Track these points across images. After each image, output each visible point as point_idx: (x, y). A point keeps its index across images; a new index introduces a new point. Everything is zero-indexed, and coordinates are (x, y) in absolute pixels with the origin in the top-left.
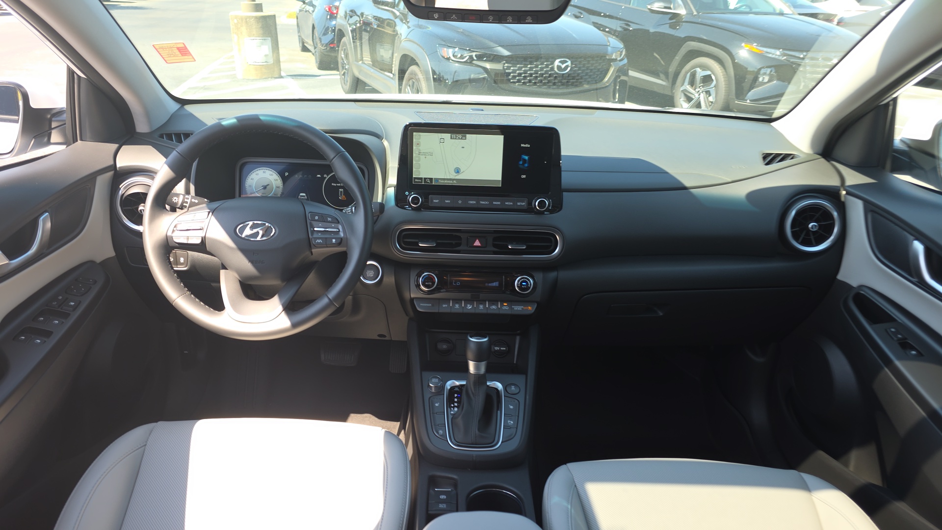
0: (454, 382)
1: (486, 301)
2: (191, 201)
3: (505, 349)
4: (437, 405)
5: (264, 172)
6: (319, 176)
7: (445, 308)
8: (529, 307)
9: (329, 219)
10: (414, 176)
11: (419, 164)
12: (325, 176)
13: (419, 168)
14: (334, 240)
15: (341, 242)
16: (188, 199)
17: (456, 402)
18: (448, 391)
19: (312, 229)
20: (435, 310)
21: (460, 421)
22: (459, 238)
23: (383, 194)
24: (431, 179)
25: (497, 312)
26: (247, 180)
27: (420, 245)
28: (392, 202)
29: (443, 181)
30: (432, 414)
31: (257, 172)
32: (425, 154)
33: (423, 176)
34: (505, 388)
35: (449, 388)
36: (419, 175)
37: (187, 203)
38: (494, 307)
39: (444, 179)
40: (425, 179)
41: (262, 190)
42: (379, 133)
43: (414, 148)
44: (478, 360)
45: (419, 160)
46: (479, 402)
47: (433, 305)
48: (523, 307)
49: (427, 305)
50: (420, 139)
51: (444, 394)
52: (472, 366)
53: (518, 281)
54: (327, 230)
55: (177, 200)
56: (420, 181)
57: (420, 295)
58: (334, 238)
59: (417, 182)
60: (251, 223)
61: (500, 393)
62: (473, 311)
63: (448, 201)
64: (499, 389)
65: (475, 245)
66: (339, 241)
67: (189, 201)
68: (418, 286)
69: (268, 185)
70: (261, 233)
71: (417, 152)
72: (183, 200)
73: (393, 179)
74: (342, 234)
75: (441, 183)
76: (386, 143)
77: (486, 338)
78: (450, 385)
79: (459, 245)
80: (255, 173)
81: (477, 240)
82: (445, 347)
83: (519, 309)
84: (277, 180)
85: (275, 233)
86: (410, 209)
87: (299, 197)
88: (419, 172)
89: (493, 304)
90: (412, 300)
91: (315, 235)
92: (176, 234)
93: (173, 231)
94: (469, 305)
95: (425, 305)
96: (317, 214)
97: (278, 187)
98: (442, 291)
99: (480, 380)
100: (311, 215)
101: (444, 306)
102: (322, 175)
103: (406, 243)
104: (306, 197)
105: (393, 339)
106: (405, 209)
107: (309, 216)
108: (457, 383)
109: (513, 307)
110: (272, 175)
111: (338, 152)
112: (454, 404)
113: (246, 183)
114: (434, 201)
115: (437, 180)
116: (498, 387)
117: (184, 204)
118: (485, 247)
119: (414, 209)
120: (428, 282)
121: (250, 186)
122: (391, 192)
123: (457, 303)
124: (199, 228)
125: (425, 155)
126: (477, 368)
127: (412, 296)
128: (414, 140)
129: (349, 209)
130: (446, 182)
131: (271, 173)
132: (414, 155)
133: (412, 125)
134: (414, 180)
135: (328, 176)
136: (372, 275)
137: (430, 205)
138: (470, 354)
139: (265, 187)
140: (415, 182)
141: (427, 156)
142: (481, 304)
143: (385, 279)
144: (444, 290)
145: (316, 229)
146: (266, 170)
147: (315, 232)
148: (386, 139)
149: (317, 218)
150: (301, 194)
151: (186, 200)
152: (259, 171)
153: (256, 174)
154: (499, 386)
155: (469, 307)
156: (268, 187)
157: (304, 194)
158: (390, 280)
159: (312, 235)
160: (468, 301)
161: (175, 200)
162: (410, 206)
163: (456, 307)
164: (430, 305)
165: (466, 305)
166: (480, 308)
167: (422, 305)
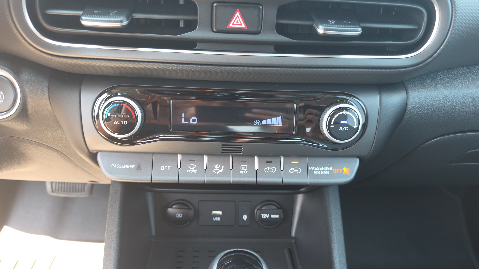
1: (255, 157)
3: (277, 216)
8: (345, 169)
25: (278, 180)
27: (86, 24)
38: (271, 169)
47: (139, 167)
48: (331, 168)
49: (126, 166)
53: (332, 116)
62: (226, 179)
81: (238, 14)
82: (179, 216)
83: (323, 173)
89: (269, 163)
90: (91, 156)
94: (217, 166)
95: (122, 166)
101: (164, 168)
109: (310, 168)
118: (258, 33)
120: (117, 119)
123: (192, 161)
142: (244, 162)
144: (161, 136)
163: (190, 171)
164: (134, 166)
165: (211, 166)
166: (241, 172)
167: (115, 166)
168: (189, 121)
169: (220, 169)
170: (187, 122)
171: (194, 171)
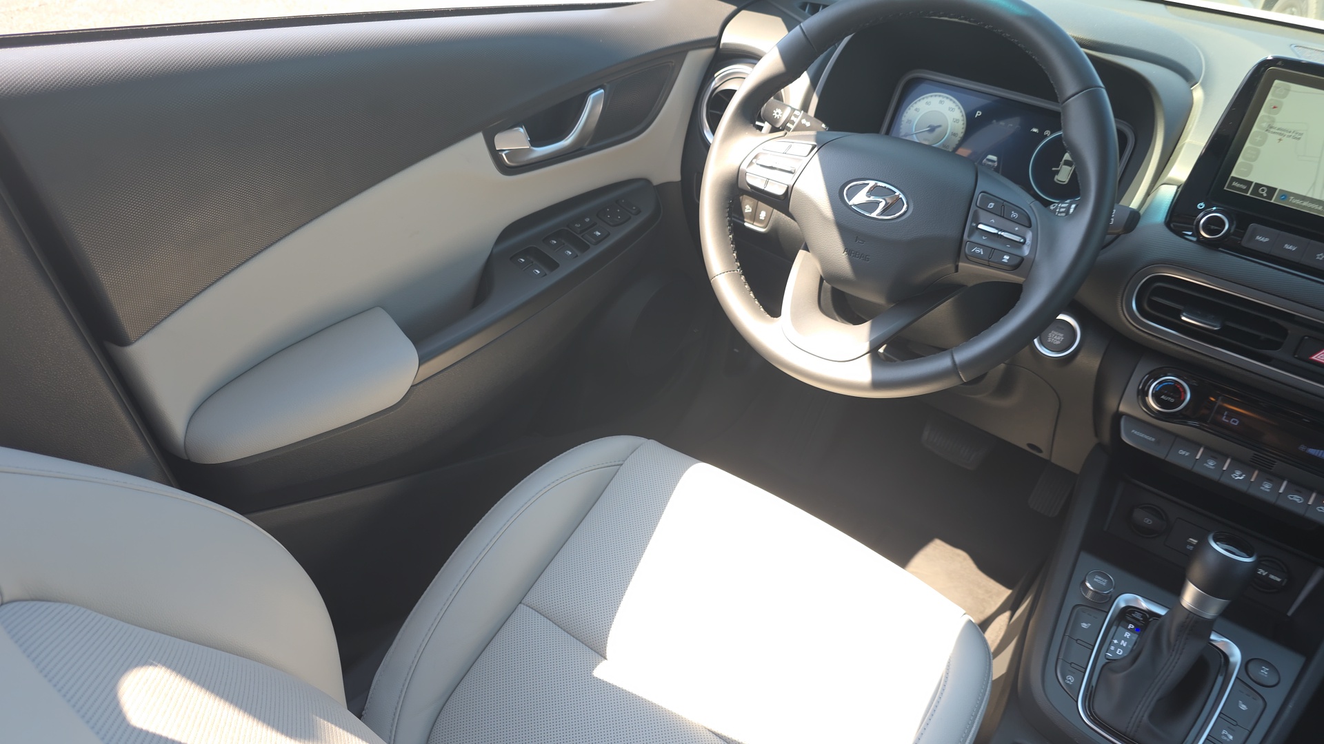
0: (1137, 599)
1: (1284, 480)
2: (800, 121)
3: (1279, 580)
4: (1084, 625)
5: (941, 102)
6: (1035, 130)
7: (1181, 456)
9: (1014, 215)
10: (1233, 174)
11: (1258, 152)
12: (1047, 132)
13: (1254, 160)
14: (1006, 257)
15: (1019, 265)
16: (796, 116)
17: (1125, 639)
18: (1118, 611)
19: (974, 225)
20: (1159, 453)
21: (1118, 679)
22: (1283, 333)
23: (1148, 194)
24: (1271, 190)
25: (1301, 511)
26: (907, 110)
27: (1184, 318)
28: (1160, 216)
29: (1298, 202)
30: (1066, 638)
31: (930, 99)
32: (1282, 132)
33: (1254, 178)
34: (1246, 664)
35: (1123, 605)
36: (1248, 174)
37: (793, 123)
38: (1297, 498)
39: (1304, 198)
40: (1258, 186)
41: (926, 133)
42: (1192, 68)
43: (1262, 113)
44: (1210, 588)
45: (1262, 143)
46: (1174, 665)
47: (1157, 442)
49: (1146, 437)
50: (1284, 96)
51: (1108, 613)
52: (1190, 595)
54: (1002, 233)
55: (779, 115)
56: (1244, 187)
57: (1139, 413)
58: (1008, 253)
59: (1235, 188)
60: (872, 183)
61: (1230, 668)
62: (1243, 488)
63: (1290, 248)
64: (1232, 659)
65: (1314, 358)
66: (1017, 261)
67: (796, 121)
68: (1143, 393)
69: (939, 126)
70: (882, 205)
71: (1265, 125)
72: (789, 117)
73: (1181, 170)
74: (1026, 251)
75: (1293, 204)
76: (1198, 94)
77: (1250, 556)
78: (1126, 601)
79: (1277, 346)
80: (925, 100)
82: (1148, 521)
84: (957, 121)
85: (905, 212)
86: (1194, 239)
87: (983, 161)
88: (1250, 168)
89: (1298, 492)
90: (1118, 416)
91: (975, 238)
92: (754, 169)
93: (751, 163)
94: (1238, 473)
95: (1142, 435)
96: (992, 197)
97: (954, 134)
98: (1190, 422)
99: (1196, 626)
100: (982, 196)
101: (1182, 452)
102: (1042, 131)
103: (1153, 304)
104: (996, 164)
105: (1053, 461)
106: (1183, 236)
107: (978, 197)
108: (1144, 605)
110: (952, 110)
111: (1086, 86)
112: (1120, 642)
113: (905, 114)
114: (1258, 238)
115: (1285, 195)
116: (1232, 655)
117: (788, 125)
119: (1202, 242)
120: (1166, 395)
121: (909, 121)
122: (1167, 194)
123: (1214, 458)
124: (789, 170)
125: (1280, 134)
126: (1199, 602)
127: (1122, 408)
128: (1269, 97)
129: (1063, 205)
130: (1305, 204)
131: (953, 106)
132: (1255, 129)
133: (1280, 63)
134: (1231, 182)
135: (1052, 133)
136: (1058, 342)
137: (1245, 243)
138: (1197, 570)
139: (932, 129)
140: (1230, 186)
141: (1285, 139)
142: (1269, 480)
143: (1080, 358)
144: (1196, 423)
145: (981, 226)
146: (945, 99)
147: (977, 232)
148: (1203, 86)
149: (991, 205)
150: (990, 157)
151: (793, 118)
152: (934, 98)
153: (927, 103)
154: (1236, 655)
155: (1238, 476)
156: (938, 130)
157: (994, 158)
158: (1090, 362)
159: (969, 236)
160: (1238, 462)
161: (778, 114)
162: (1197, 234)
163: (1207, 465)
164: (1153, 440)
165: (1231, 469)
166: (1262, 488)
167: (1136, 432)
168: (1230, 420)
169: (1240, 476)
170: (1227, 421)
171: (1211, 467)
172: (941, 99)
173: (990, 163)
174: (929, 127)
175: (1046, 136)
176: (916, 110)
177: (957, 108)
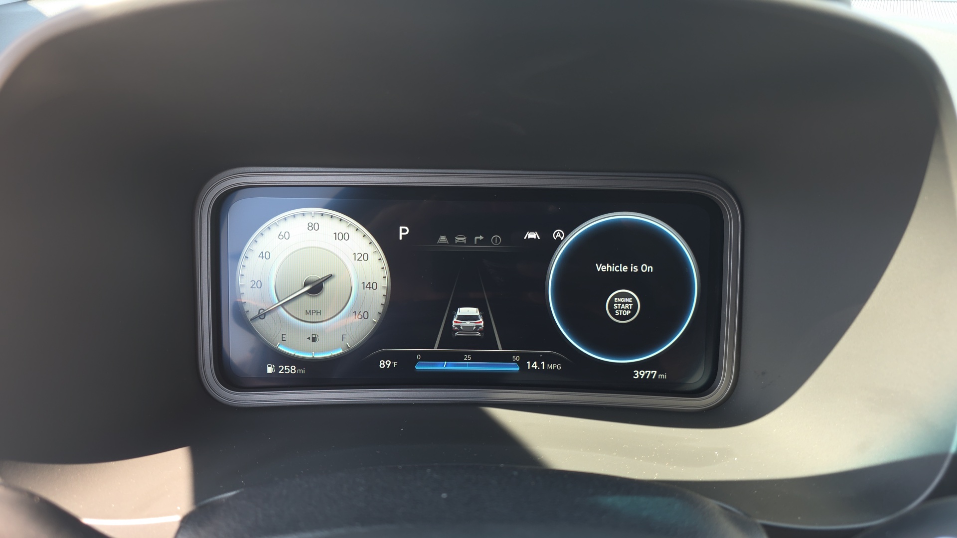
5: (312, 227)
6: (532, 235)
12: (558, 233)
26: (242, 260)
31: (284, 227)
41: (306, 298)
69: (329, 277)
80: (275, 231)
84: (362, 257)
87: (455, 322)
97: (370, 286)
102: (546, 233)
104: (481, 322)
110: (344, 237)
113: (241, 271)
121: (258, 284)
131: (342, 228)
135: (567, 233)
139: (317, 288)
146: (319, 219)
150: (463, 311)
152: (291, 221)
153: (282, 236)
156: (327, 286)
157: (473, 311)
172: (308, 219)
173: (468, 323)
174: (306, 285)
175: (559, 241)
176: (263, 255)
177: (351, 231)
